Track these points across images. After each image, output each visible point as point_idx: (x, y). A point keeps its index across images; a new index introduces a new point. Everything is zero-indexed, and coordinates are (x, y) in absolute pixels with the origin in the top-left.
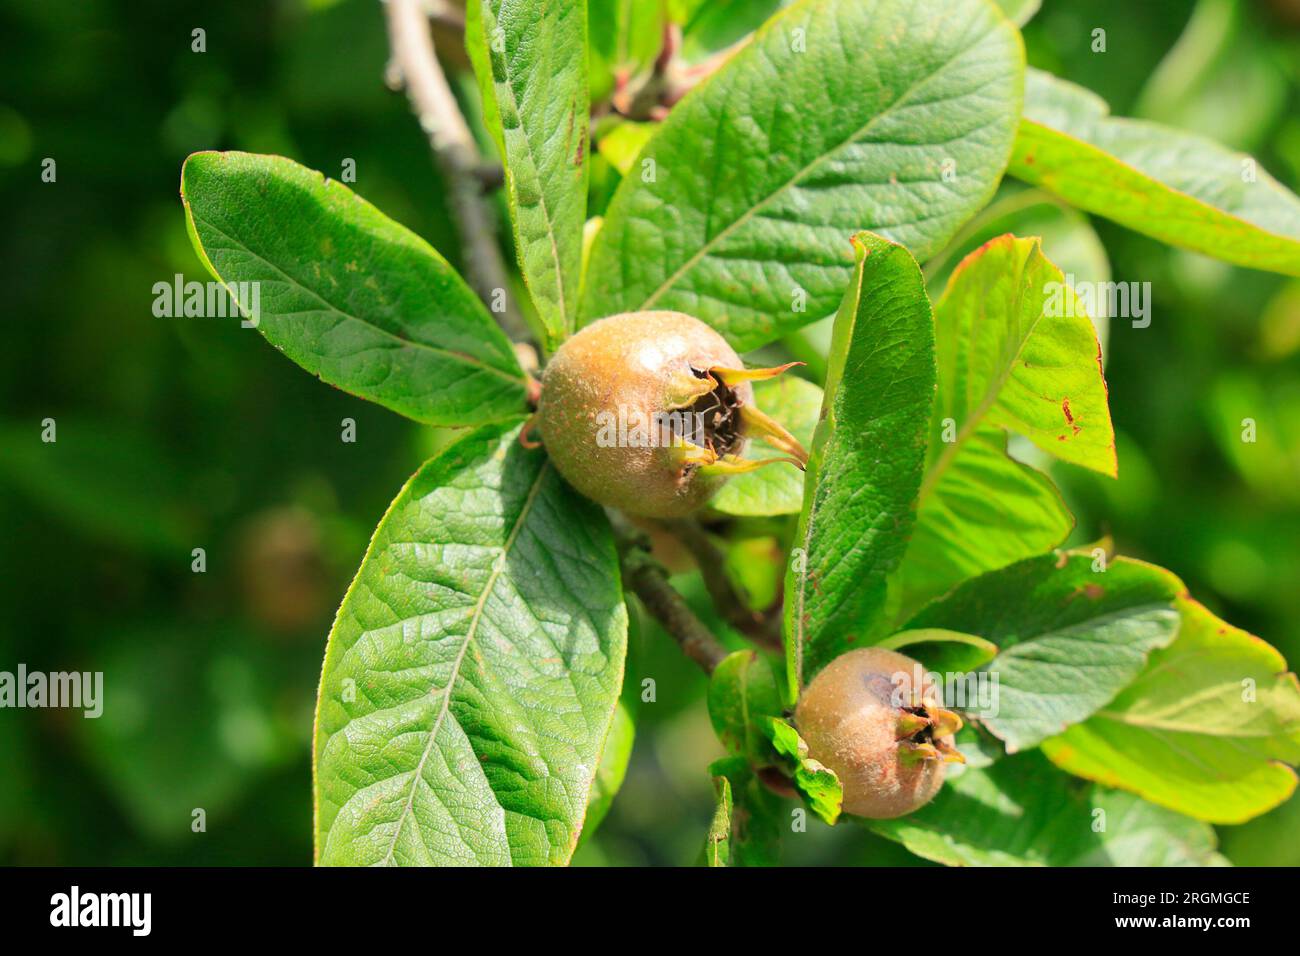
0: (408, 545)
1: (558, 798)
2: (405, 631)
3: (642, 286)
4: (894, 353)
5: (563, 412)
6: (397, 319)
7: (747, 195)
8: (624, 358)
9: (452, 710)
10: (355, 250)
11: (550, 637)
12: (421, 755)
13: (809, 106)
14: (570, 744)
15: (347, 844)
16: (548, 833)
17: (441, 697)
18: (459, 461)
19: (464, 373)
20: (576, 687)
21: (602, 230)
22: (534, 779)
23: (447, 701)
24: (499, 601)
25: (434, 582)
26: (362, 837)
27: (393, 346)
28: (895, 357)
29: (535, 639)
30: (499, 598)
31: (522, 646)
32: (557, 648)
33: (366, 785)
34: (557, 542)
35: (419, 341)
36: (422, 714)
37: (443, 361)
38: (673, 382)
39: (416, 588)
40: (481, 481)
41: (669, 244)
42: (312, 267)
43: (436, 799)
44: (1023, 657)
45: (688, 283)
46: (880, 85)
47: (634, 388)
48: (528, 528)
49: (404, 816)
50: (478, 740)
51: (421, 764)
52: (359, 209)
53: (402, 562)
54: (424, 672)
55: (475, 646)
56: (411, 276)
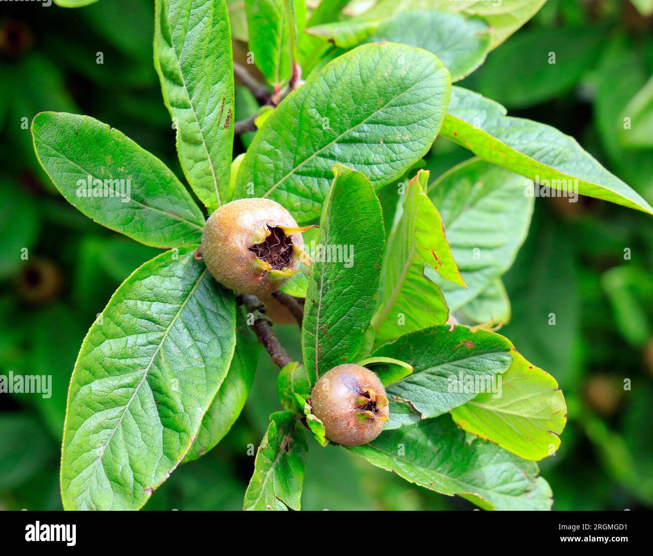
0: (134, 301)
1: (186, 423)
2: (128, 341)
3: (263, 186)
4: (362, 224)
5: (209, 243)
6: (142, 196)
7: (314, 146)
8: (236, 219)
9: (147, 379)
10: (123, 162)
11: (199, 349)
12: (130, 399)
13: (343, 105)
14: (196, 398)
15: (86, 437)
16: (180, 439)
17: (142, 373)
18: (163, 263)
19: (172, 223)
20: (206, 373)
21: (244, 159)
22: (177, 413)
23: (145, 375)
24: (176, 330)
25: (145, 319)
26: (95, 435)
27: (138, 208)
28: (362, 226)
29: (191, 349)
30: (176, 329)
31: (184, 352)
32: (201, 354)
33: (100, 411)
34: (208, 304)
35: (152, 206)
36: (132, 380)
37: (162, 216)
38: (257, 232)
39: (136, 321)
40: (174, 273)
41: (276, 168)
42: (100, 168)
43: (133, 419)
44: (433, 374)
45: (284, 186)
46: (378, 96)
47: (238, 233)
48: (194, 297)
49: (117, 426)
50: (156, 393)
51: (129, 403)
52: (127, 143)
53: (130, 309)
54: (136, 361)
55: (161, 351)
56: (151, 176)
